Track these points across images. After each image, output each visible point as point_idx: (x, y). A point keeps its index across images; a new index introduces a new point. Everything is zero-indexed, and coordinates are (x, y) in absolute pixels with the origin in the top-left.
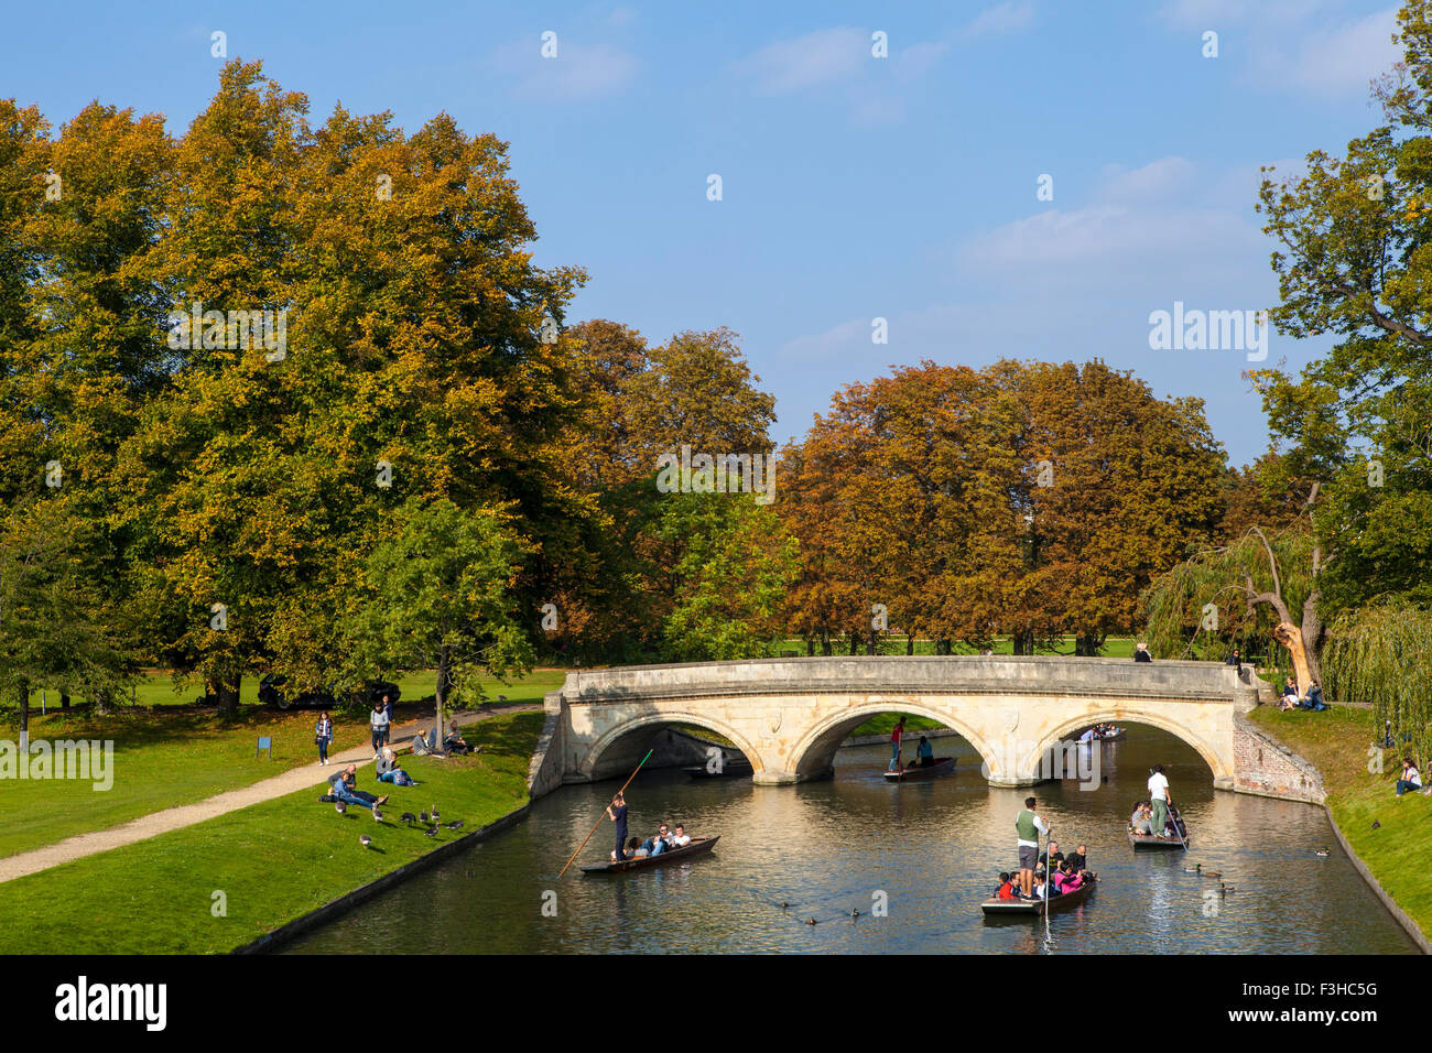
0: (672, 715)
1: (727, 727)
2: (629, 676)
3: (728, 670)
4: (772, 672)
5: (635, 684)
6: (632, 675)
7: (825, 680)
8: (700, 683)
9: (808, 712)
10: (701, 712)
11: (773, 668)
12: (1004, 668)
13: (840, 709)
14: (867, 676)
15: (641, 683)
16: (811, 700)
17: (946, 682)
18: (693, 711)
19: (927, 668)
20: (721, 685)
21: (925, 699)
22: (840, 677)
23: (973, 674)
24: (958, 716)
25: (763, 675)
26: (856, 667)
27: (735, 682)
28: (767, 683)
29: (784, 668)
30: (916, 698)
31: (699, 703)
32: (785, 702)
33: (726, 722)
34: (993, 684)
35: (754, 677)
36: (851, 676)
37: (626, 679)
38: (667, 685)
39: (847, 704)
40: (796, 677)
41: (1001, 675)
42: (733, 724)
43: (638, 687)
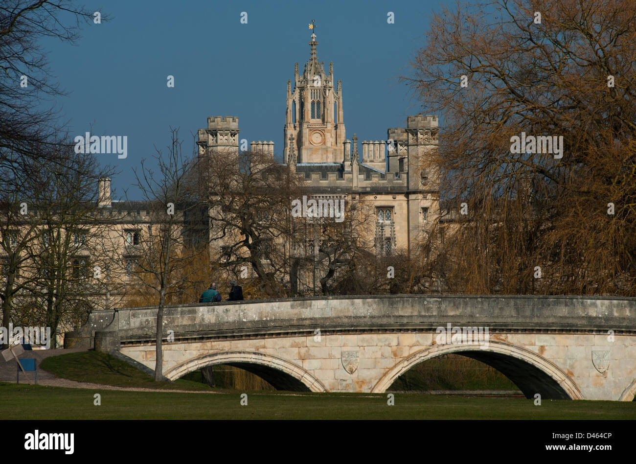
0: (238, 355)
1: (298, 367)
2: (190, 312)
3: (303, 306)
4: (351, 308)
5: (197, 321)
6: (195, 312)
7: (408, 317)
8: (271, 320)
9: (388, 351)
10: (269, 351)
11: (353, 304)
12: (595, 305)
13: (423, 348)
14: (452, 313)
15: (203, 319)
16: (393, 338)
17: (536, 320)
18: (262, 351)
19: (516, 304)
20: (295, 323)
21: (512, 338)
22: (423, 313)
23: (563, 311)
24: (546, 355)
25: (341, 311)
26: (440, 303)
27: (311, 319)
28: (345, 320)
29: (364, 304)
30: (503, 336)
31: (269, 342)
32: (363, 340)
33: (300, 363)
34: (584, 322)
35: (330, 314)
36: (434, 314)
37: (186, 317)
38: (234, 322)
39: (430, 342)
40: (376, 313)
41: (593, 313)
42: (307, 365)
43: (200, 325)
